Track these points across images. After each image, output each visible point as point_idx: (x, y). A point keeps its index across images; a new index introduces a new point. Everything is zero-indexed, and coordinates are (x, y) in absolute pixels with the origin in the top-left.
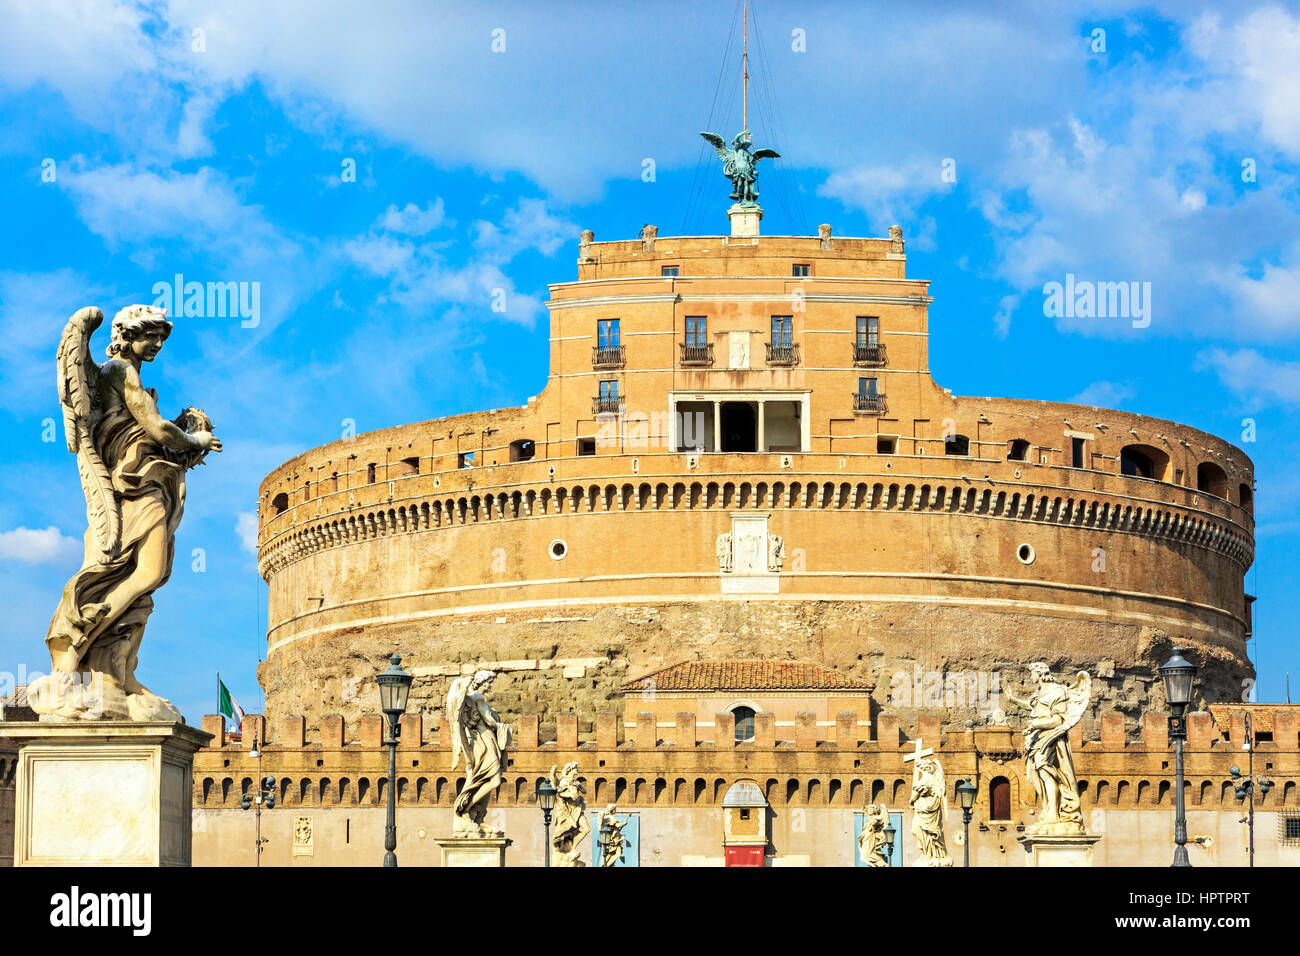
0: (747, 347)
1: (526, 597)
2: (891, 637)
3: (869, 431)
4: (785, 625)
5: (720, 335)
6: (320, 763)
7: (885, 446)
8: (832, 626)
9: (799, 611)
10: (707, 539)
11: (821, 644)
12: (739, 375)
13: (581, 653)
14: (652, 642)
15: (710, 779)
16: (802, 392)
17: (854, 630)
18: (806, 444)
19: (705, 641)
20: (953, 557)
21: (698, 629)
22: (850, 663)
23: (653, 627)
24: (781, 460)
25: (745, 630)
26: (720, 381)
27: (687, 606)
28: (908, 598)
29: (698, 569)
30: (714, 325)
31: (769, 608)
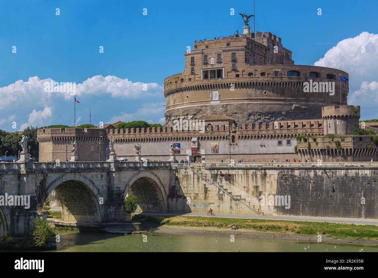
0: (214, 60)
1: (183, 106)
2: (239, 110)
3: (234, 73)
4: (220, 109)
5: (209, 58)
6: (136, 136)
7: (238, 76)
8: (229, 108)
9: (223, 106)
10: (208, 94)
11: (227, 112)
12: (212, 65)
13: (191, 115)
14: (200, 113)
15: (190, 137)
16: (223, 67)
17: (232, 109)
18: (223, 77)
19: (208, 112)
20: (250, 95)
21: (207, 110)
22: (232, 115)
23: (201, 110)
24: (220, 80)
25: (214, 110)
26: (209, 67)
27: (205, 106)
28: (242, 103)
29: (207, 100)
30: (209, 57)
31: (218, 106)
